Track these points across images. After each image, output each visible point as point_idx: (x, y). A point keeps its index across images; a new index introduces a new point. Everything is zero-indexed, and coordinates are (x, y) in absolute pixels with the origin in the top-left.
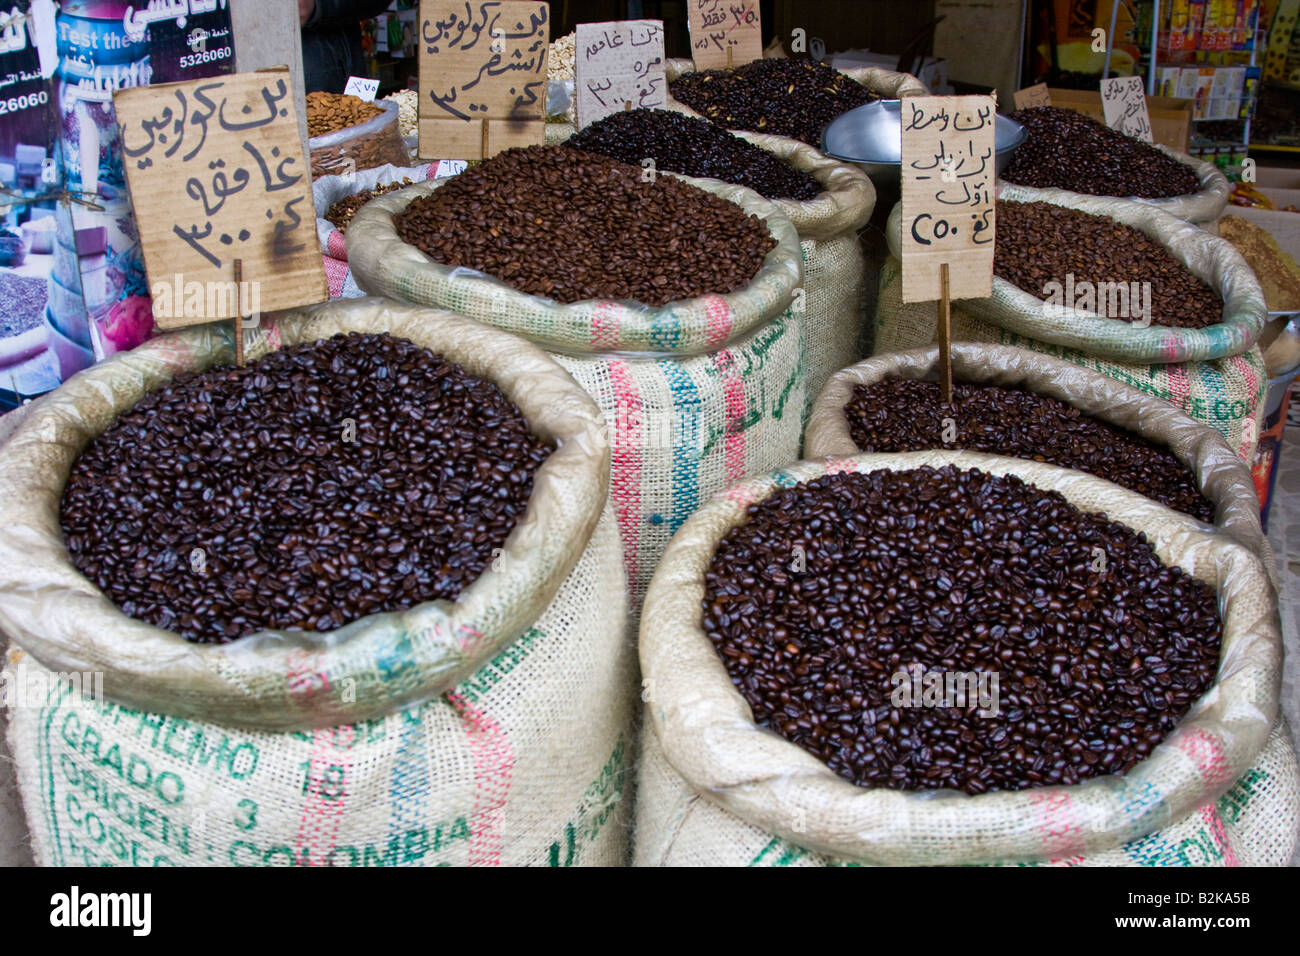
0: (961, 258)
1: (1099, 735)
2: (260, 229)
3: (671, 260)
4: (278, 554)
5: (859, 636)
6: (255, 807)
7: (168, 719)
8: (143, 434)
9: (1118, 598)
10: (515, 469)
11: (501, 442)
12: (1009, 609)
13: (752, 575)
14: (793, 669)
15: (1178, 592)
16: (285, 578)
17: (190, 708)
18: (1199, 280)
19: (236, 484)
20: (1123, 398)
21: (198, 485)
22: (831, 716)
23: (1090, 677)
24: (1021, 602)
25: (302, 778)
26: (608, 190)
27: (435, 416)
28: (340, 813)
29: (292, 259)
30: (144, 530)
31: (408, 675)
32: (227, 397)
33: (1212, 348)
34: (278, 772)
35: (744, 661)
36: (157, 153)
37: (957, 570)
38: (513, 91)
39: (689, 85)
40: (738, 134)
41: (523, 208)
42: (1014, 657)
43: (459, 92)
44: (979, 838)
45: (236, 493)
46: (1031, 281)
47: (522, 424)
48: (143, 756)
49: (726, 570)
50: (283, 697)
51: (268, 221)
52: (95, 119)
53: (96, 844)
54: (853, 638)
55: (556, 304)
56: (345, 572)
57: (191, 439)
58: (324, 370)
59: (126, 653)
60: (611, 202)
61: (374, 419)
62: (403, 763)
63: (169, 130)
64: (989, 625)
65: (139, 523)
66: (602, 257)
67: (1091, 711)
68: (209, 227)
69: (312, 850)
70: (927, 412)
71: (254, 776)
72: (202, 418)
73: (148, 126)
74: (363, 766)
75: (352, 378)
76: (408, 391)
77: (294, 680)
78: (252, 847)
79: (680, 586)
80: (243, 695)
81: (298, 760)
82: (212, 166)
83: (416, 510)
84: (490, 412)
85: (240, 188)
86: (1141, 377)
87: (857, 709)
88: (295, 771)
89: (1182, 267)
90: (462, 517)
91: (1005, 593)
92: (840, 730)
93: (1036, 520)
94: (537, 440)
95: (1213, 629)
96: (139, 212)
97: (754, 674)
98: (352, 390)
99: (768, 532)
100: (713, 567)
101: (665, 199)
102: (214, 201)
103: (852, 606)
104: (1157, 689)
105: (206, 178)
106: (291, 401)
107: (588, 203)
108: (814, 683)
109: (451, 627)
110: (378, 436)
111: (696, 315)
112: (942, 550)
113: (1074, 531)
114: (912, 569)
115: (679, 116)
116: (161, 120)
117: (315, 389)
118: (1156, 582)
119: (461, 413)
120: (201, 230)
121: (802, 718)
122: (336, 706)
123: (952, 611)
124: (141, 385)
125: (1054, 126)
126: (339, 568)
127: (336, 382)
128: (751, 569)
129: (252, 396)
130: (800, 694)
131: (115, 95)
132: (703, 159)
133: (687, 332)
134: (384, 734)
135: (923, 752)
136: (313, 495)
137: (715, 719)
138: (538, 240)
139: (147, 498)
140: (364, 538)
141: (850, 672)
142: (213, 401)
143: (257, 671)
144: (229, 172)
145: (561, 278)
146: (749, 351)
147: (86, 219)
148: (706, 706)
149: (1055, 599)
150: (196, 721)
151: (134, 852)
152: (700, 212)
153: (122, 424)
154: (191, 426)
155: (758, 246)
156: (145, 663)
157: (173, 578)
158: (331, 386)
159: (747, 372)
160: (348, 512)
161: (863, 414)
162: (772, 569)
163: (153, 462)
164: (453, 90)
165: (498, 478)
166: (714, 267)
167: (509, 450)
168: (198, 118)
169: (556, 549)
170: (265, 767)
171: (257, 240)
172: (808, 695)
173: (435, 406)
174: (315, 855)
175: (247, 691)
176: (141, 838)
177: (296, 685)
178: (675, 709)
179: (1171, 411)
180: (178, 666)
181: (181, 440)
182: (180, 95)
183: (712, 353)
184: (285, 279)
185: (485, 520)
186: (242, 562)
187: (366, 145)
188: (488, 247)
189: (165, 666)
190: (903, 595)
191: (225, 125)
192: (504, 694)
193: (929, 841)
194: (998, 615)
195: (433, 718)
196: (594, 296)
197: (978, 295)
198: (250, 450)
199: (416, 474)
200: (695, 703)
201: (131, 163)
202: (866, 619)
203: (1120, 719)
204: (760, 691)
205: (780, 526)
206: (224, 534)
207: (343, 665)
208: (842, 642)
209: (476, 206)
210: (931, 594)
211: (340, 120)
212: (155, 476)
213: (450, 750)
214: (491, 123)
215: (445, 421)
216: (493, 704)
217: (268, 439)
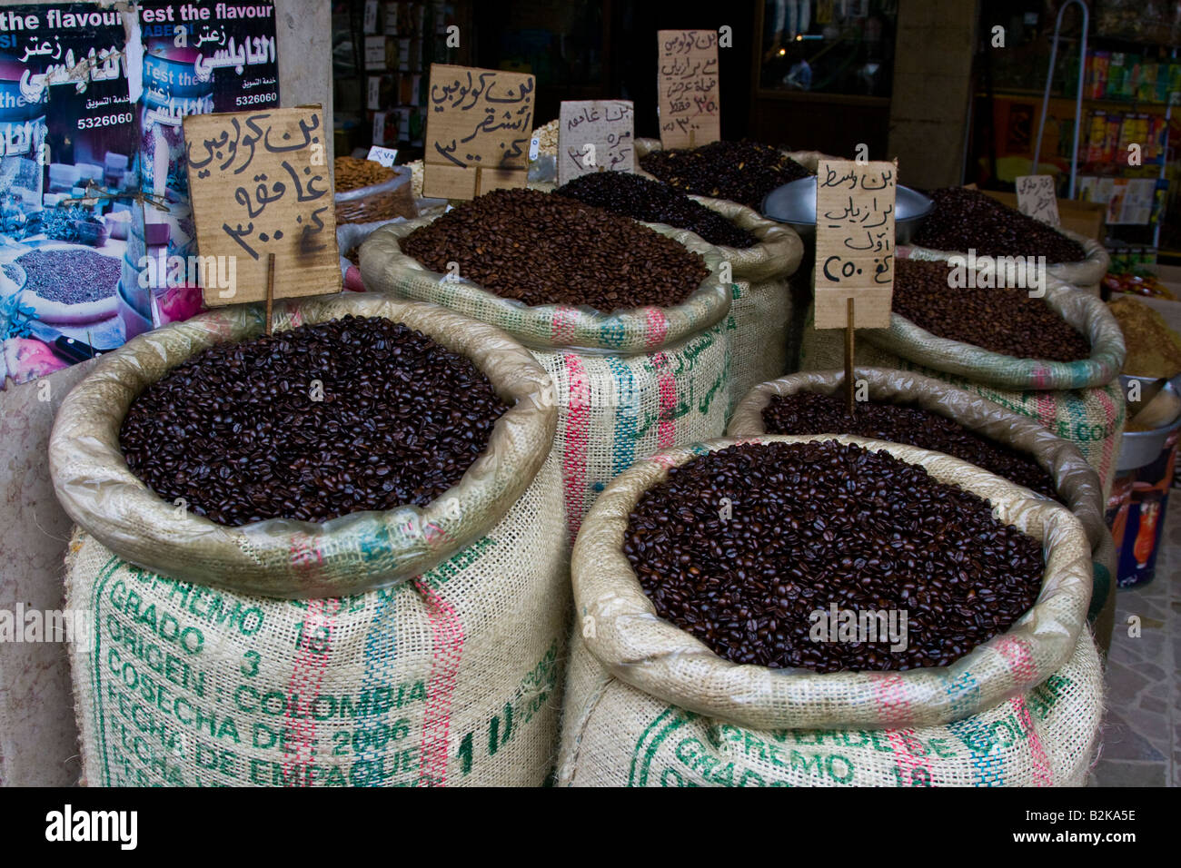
0: (866, 294)
1: (937, 646)
2: (291, 230)
3: (622, 282)
4: (290, 473)
5: (750, 564)
6: (258, 657)
7: (194, 586)
8: (188, 382)
9: (960, 543)
10: (481, 419)
11: (471, 399)
12: (870, 547)
13: (666, 515)
14: (695, 587)
15: (1012, 543)
16: (294, 489)
17: (213, 576)
18: (1073, 330)
19: (259, 421)
20: (997, 416)
21: (229, 420)
22: (723, 624)
23: (933, 602)
24: (881, 542)
25: (296, 636)
26: (575, 224)
27: (421, 379)
28: (324, 665)
29: (315, 257)
30: (184, 452)
31: (385, 558)
32: (257, 356)
33: (1075, 379)
34: (278, 630)
35: (655, 577)
36: (214, 167)
37: (831, 515)
38: (502, 146)
39: (656, 160)
40: (691, 198)
41: (504, 234)
42: (871, 583)
43: (459, 145)
44: (827, 705)
45: (259, 428)
46: (926, 320)
47: (489, 388)
48: (173, 614)
49: (646, 511)
50: (286, 568)
51: (298, 225)
52: (167, 139)
53: (130, 690)
54: (743, 565)
55: (524, 305)
56: (341, 487)
57: (226, 386)
58: (335, 339)
59: (168, 528)
60: (577, 235)
61: (371, 379)
62: (376, 631)
63: (225, 149)
64: (853, 558)
65: (182, 446)
66: (566, 276)
67: (932, 628)
68: (251, 226)
69: (301, 696)
70: (832, 421)
71: (259, 633)
72: (236, 371)
73: (208, 145)
74: (345, 629)
75: (357, 347)
76: (400, 359)
77: (296, 555)
78: (253, 691)
79: (607, 520)
80: (255, 565)
81: (294, 621)
82: (257, 179)
83: (400, 446)
84: (465, 377)
85: (277, 198)
86: (1016, 402)
87: (744, 619)
88: (291, 630)
89: (1059, 318)
90: (436, 453)
91: (868, 535)
92: (728, 635)
93: (899, 482)
94: (501, 400)
95: (1038, 572)
96: (197, 212)
97: (662, 587)
98: (356, 356)
99: (682, 485)
100: (637, 510)
101: (621, 234)
102: (256, 206)
103: (745, 540)
104: (988, 614)
105: (251, 188)
106: (307, 361)
107: (558, 234)
108: (711, 599)
109: (421, 525)
110: (374, 392)
111: (638, 322)
112: (820, 500)
113: (929, 493)
114: (795, 514)
115: (643, 179)
116: (219, 141)
117: (327, 354)
118: (994, 535)
119: (441, 377)
120: (245, 228)
121: (699, 624)
122: (327, 578)
123: (825, 546)
124: (189, 348)
125: (962, 203)
126: (336, 484)
127: (343, 349)
128: (666, 511)
129: (276, 356)
130: (698, 606)
131: (184, 119)
132: (659, 213)
133: (631, 334)
134: (363, 606)
135: (794, 654)
136: (319, 430)
137: (625, 611)
138: (514, 259)
139: (189, 427)
140: (358, 463)
141: (739, 590)
142: (246, 359)
143: (267, 547)
144: (270, 185)
145: (531, 288)
146: (681, 354)
147: (155, 217)
148: (619, 602)
149: (910, 542)
150: (217, 589)
151: (160, 695)
152: (649, 245)
153: (172, 375)
154: (227, 377)
155: (695, 275)
156: (181, 537)
157: (205, 485)
158: (339, 352)
159: (678, 371)
160: (347, 445)
161: (777, 417)
162: (683, 510)
163: (195, 401)
164: (454, 142)
165: (466, 424)
166: (658, 289)
167: (477, 405)
168: (248, 141)
169: (508, 475)
170: (268, 626)
171: (288, 238)
172: (705, 608)
173: (421, 371)
174: (301, 701)
175: (259, 562)
176: (166, 683)
177: (297, 558)
178: (595, 605)
179: (1037, 427)
180: (207, 540)
181: (218, 386)
182: (235, 122)
183: (650, 353)
184: (308, 272)
185: (454, 455)
186: (260, 477)
187: (383, 201)
188: (473, 262)
189: (196, 538)
190: (786, 532)
191: (269, 148)
192: (460, 584)
193: (787, 705)
194: (861, 550)
195: (402, 600)
196: (557, 302)
197: (878, 325)
198: (272, 395)
199: (402, 421)
200: (611, 599)
201: (193, 173)
202: (755, 552)
203: (954, 634)
204: (666, 600)
205: (692, 480)
206: (247, 456)
207: (334, 546)
208: (735, 568)
209: (466, 231)
210: (809, 533)
211: (361, 180)
212: (196, 411)
213: (414, 626)
214: (483, 170)
215: (428, 383)
216: (450, 591)
217: (287, 387)
